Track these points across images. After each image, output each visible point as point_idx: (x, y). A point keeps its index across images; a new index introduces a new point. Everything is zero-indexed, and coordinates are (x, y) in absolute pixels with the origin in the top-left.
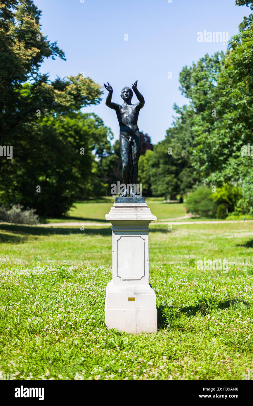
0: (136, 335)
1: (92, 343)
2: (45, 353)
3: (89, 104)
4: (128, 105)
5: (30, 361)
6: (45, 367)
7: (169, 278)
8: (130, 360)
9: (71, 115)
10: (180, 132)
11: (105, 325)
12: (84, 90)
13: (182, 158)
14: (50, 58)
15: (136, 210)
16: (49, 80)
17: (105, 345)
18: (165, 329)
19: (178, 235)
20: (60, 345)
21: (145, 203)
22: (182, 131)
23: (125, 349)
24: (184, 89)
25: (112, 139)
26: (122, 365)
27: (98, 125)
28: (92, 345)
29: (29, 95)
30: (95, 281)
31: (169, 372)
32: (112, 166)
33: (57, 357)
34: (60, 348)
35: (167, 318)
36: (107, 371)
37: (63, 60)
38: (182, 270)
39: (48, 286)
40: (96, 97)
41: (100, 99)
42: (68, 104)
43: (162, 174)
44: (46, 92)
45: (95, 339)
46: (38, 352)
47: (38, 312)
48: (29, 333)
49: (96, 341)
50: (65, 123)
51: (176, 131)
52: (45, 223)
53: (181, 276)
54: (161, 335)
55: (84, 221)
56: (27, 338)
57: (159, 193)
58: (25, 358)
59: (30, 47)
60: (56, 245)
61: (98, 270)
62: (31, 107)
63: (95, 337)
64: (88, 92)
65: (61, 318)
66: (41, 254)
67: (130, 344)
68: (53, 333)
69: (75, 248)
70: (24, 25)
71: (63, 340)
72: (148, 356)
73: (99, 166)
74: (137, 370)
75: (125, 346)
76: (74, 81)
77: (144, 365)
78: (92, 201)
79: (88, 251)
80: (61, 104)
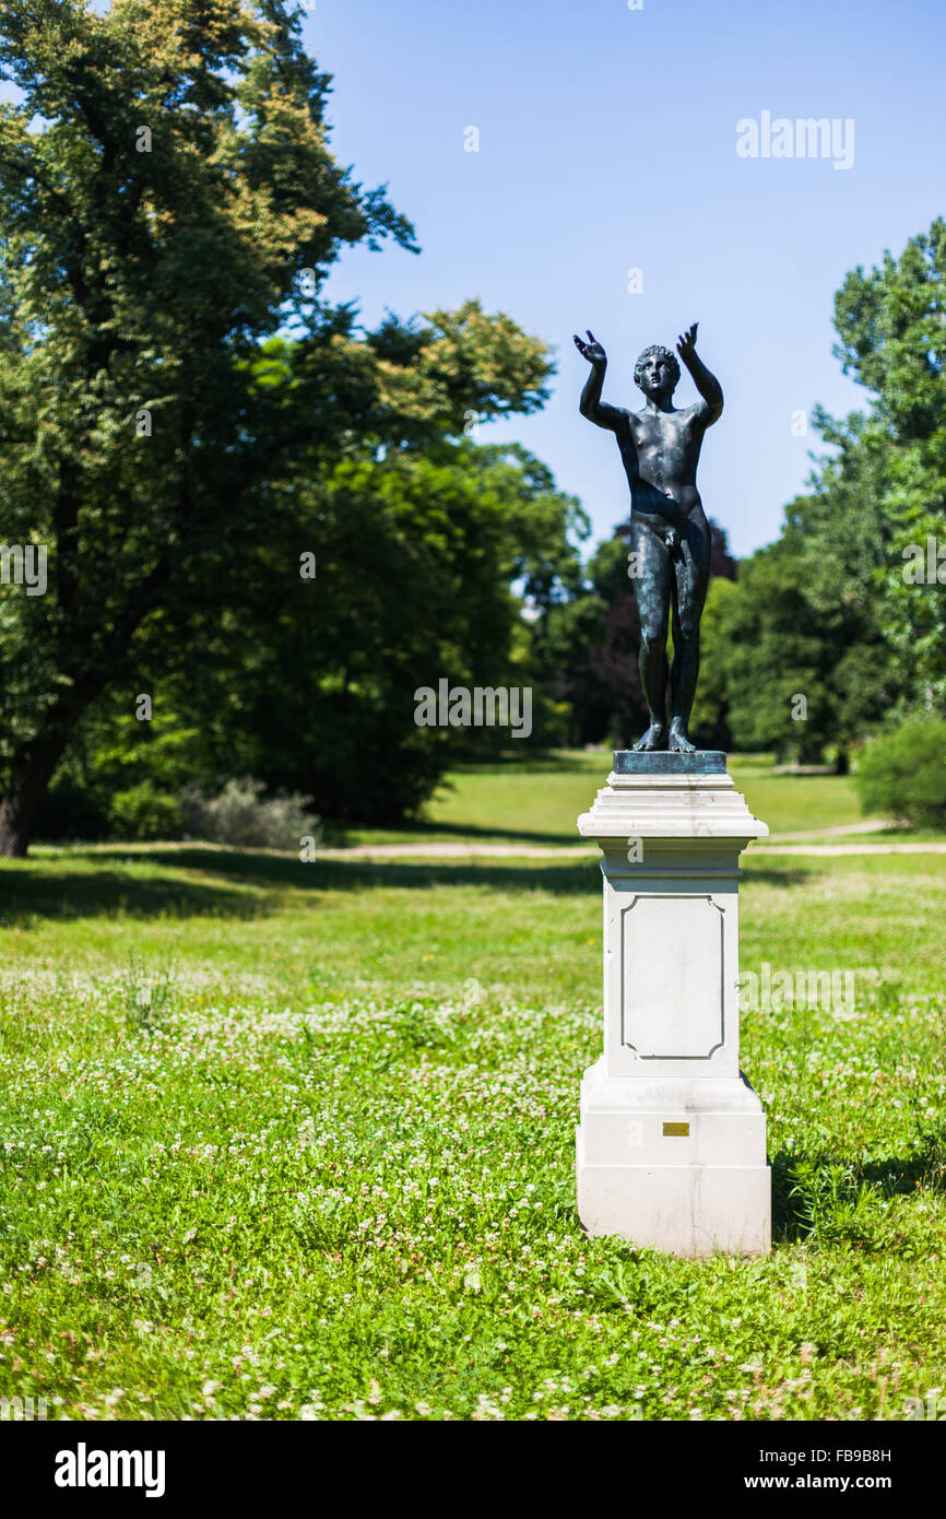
0: (694, 1264)
1: (534, 1286)
2: (363, 1320)
3: (503, 410)
4: (661, 415)
5: (309, 1347)
6: (364, 1369)
7: (809, 1052)
8: (674, 1355)
9: (437, 452)
10: (838, 510)
11: (578, 1223)
12: (486, 360)
13: (844, 609)
14: (362, 247)
15: (693, 800)
16: (361, 327)
17: (582, 1295)
18: (799, 1240)
19: (829, 895)
20: (418, 1292)
21: (724, 773)
22: (843, 509)
23: (654, 1314)
24: (853, 352)
25: (583, 537)
26: (645, 1372)
27: (535, 489)
28: (532, 1296)
29: (286, 383)
30: (533, 1059)
31: (823, 1403)
32: (584, 639)
33: (406, 1335)
34: (418, 1302)
35: (806, 1202)
36: (591, 1392)
37: (409, 253)
38: (855, 1025)
39: (364, 1076)
40: (530, 386)
41: (544, 394)
42: (427, 413)
43: (770, 666)
44: (347, 372)
45: (543, 1272)
46: (339, 1316)
47: (333, 1168)
48: (302, 1244)
49: (548, 1279)
50: (415, 480)
51: (822, 510)
52: (343, 844)
53: (852, 1046)
54: (787, 1266)
55: (482, 840)
56: (295, 1265)
57: (758, 736)
58: (291, 1336)
59: (291, 208)
60: (385, 927)
61: (545, 1020)
62: (295, 423)
63: (542, 1265)
64: (499, 368)
65: (418, 1194)
66: (329, 957)
67: (674, 1295)
68: (388, 1248)
69: (453, 936)
70: (270, 128)
71: (428, 1274)
72: (739, 1341)
73: (536, 639)
74: (703, 1391)
75: (653, 1303)
76: (448, 326)
77: (727, 1373)
78: (513, 766)
79: (501, 947)
80: (402, 411)
